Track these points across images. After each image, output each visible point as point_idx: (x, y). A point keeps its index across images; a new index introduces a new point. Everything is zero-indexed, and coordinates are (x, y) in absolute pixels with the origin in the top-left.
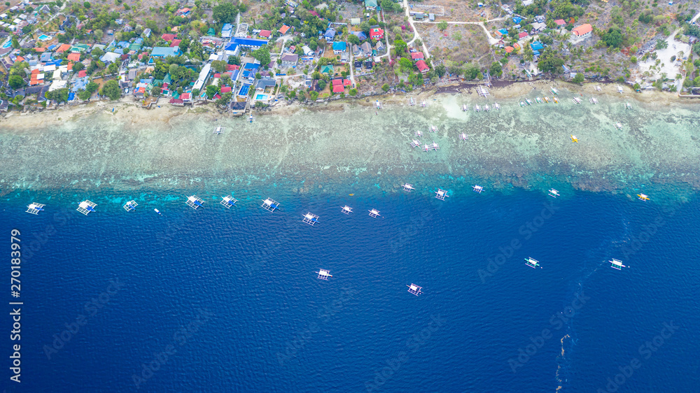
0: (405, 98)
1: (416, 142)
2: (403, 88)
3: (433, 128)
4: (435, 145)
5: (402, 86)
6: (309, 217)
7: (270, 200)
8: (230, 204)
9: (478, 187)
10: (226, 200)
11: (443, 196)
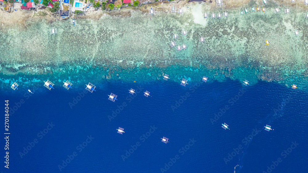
1: (173, 44)
4: (184, 47)
6: (112, 97)
7: (90, 85)
8: (68, 87)
9: (205, 79)
10: (66, 84)
11: (185, 84)
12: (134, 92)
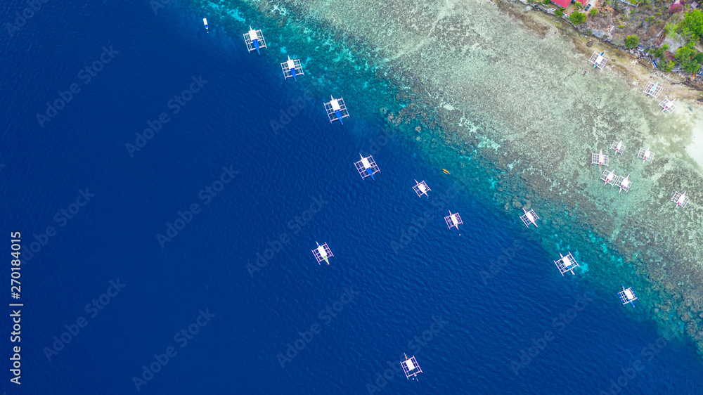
0: (647, 77)
1: (602, 160)
2: (658, 60)
3: (647, 154)
4: (625, 183)
5: (659, 55)
6: (366, 163)
7: (340, 103)
8: (290, 73)
9: (629, 294)
10: (291, 64)
11: (567, 269)
12: (424, 192)
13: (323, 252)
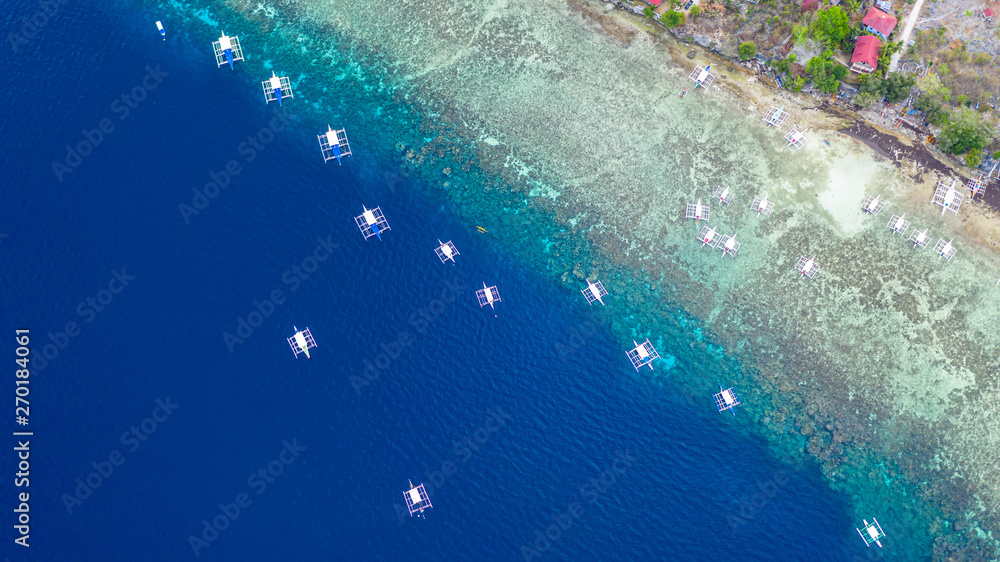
0: (769, 99)
1: (699, 210)
2: (783, 75)
3: (763, 205)
4: (730, 244)
5: (784, 69)
6: (370, 217)
7: (340, 136)
8: (273, 95)
9: (728, 397)
10: (275, 82)
11: (643, 362)
12: (450, 257)
13: (301, 341)
